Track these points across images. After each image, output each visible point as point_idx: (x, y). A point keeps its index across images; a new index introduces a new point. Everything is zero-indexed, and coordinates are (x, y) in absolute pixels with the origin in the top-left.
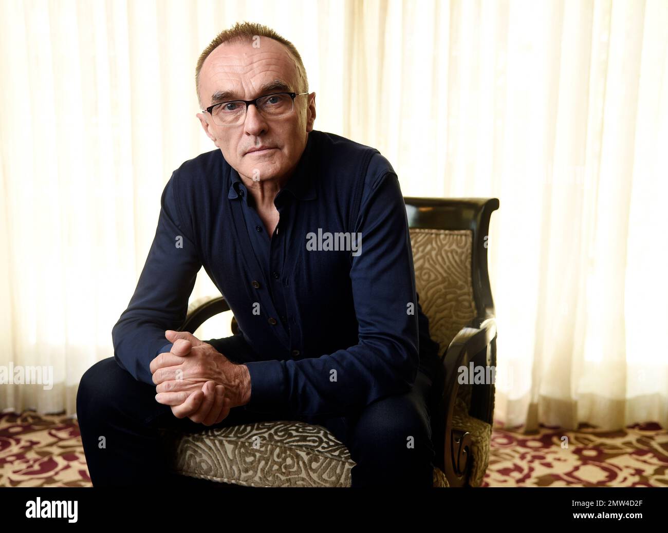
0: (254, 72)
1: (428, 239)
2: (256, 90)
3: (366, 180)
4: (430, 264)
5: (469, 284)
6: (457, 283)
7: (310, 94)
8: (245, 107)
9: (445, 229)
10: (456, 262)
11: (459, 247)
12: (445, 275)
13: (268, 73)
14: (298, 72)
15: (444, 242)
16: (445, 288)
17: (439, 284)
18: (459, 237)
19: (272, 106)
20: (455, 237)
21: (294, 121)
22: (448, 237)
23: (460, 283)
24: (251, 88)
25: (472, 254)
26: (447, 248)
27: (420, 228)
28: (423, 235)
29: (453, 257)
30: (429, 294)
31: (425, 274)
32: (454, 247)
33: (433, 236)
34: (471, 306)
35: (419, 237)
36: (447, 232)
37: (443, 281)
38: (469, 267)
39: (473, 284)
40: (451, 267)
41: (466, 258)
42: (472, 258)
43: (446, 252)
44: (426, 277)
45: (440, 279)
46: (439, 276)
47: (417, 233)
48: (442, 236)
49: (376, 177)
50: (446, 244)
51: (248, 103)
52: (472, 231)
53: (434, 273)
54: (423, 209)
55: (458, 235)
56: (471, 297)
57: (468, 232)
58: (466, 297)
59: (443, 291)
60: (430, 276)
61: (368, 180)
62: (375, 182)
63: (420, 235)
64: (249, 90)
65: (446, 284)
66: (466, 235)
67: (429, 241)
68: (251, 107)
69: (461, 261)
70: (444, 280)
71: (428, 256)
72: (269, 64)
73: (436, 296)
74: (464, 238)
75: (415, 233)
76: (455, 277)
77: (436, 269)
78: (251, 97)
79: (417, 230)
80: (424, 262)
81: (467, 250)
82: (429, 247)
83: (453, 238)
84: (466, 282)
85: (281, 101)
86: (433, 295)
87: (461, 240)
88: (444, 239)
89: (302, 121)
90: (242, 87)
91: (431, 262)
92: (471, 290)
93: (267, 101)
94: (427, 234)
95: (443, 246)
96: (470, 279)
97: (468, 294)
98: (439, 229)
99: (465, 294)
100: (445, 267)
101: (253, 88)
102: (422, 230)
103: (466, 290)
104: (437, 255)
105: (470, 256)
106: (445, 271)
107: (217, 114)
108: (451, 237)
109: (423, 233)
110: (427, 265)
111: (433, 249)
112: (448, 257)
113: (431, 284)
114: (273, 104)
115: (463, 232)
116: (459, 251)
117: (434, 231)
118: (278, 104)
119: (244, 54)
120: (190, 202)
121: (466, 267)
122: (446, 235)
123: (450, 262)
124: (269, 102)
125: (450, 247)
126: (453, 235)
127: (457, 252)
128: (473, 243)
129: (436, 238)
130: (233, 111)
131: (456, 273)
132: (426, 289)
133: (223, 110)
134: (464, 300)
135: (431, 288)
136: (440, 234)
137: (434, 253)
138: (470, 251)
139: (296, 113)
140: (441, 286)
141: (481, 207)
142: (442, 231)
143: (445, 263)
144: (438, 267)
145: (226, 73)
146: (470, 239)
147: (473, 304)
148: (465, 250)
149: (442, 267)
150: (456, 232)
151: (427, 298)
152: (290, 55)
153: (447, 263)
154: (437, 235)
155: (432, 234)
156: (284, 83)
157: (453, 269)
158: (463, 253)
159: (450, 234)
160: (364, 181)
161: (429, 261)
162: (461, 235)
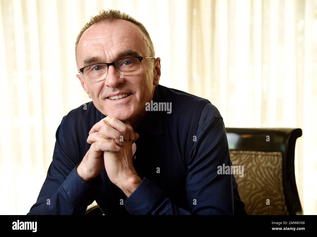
0: (113, 43)
1: (249, 159)
2: (114, 55)
3: (199, 124)
4: (252, 177)
5: (282, 193)
6: (272, 191)
7: (155, 58)
8: (107, 68)
9: (262, 151)
10: (271, 175)
11: (273, 165)
12: (263, 185)
13: (123, 43)
14: (146, 44)
15: (261, 161)
16: (264, 195)
17: (259, 192)
18: (272, 157)
19: (126, 67)
20: (270, 157)
21: (143, 76)
22: (264, 157)
23: (275, 191)
24: (110, 54)
25: (283, 169)
26: (263, 165)
27: (243, 150)
28: (246, 156)
29: (269, 172)
30: (252, 199)
31: (248, 184)
32: (269, 164)
33: (253, 156)
34: (284, 209)
35: (242, 157)
36: (263, 153)
37: (262, 191)
38: (281, 179)
39: (285, 192)
40: (267, 179)
41: (279, 172)
42: (283, 173)
43: (263, 168)
44: (249, 187)
45: (259, 188)
46: (258, 186)
47: (241, 154)
48: (260, 157)
49: (207, 121)
50: (263, 163)
51: (108, 65)
52: (282, 152)
53: (255, 185)
54: (245, 136)
55: (271, 156)
56: (284, 203)
57: (279, 153)
58: (280, 202)
59: (262, 197)
60: (252, 186)
61: (200, 123)
62: (206, 125)
63: (243, 155)
64: (109, 55)
65: (264, 192)
66: (277, 156)
67: (250, 160)
68: (111, 67)
69: (275, 175)
70: (262, 189)
71: (249, 171)
72: (123, 38)
73: (257, 201)
74: (276, 158)
75: (239, 154)
76: (270, 187)
77: (256, 181)
78: (110, 61)
79: (241, 152)
80: (247, 175)
81: (279, 167)
82: (250, 164)
83: (268, 158)
84: (279, 191)
85: (133, 64)
86: (255, 200)
87: (274, 159)
88: (261, 158)
89: (149, 78)
90: (105, 54)
91: (252, 175)
92: (284, 197)
93: (123, 64)
94: (248, 154)
95: (261, 163)
96: (282, 189)
97: (281, 200)
98: (257, 150)
99: (278, 200)
100: (263, 179)
101: (112, 54)
102: (245, 152)
103: (279, 197)
104: (256, 170)
105: (281, 171)
106: (263, 183)
107: (88, 74)
108: (267, 157)
109: (245, 154)
110: (249, 178)
111: (253, 166)
112: (265, 172)
113: (253, 192)
114: (127, 66)
115: (275, 153)
116: (273, 167)
117: (253, 152)
118: (131, 66)
119: (107, 30)
120: (75, 139)
121: (279, 180)
122: (262, 155)
123: (266, 176)
124: (124, 64)
125: (266, 164)
126: (268, 155)
127: (271, 169)
128: (283, 162)
129: (255, 157)
130: (98, 71)
131: (271, 184)
132: (250, 195)
133: (92, 71)
134: (278, 205)
135: (253, 195)
136: (258, 155)
137: (254, 169)
138: (281, 168)
139: (144, 71)
140: (261, 194)
141: (288, 135)
142: (259, 153)
143: (263, 176)
144: (257, 179)
145: (94, 44)
146: (281, 159)
147: (286, 208)
148: (277, 167)
149: (260, 179)
150: (270, 153)
151: (250, 203)
152: (140, 31)
153: (265, 177)
154: (256, 155)
155: (252, 155)
156: (134, 50)
157: (269, 181)
158: (276, 169)
159: (266, 155)
160: (198, 124)
161: (250, 175)
162: (274, 156)
